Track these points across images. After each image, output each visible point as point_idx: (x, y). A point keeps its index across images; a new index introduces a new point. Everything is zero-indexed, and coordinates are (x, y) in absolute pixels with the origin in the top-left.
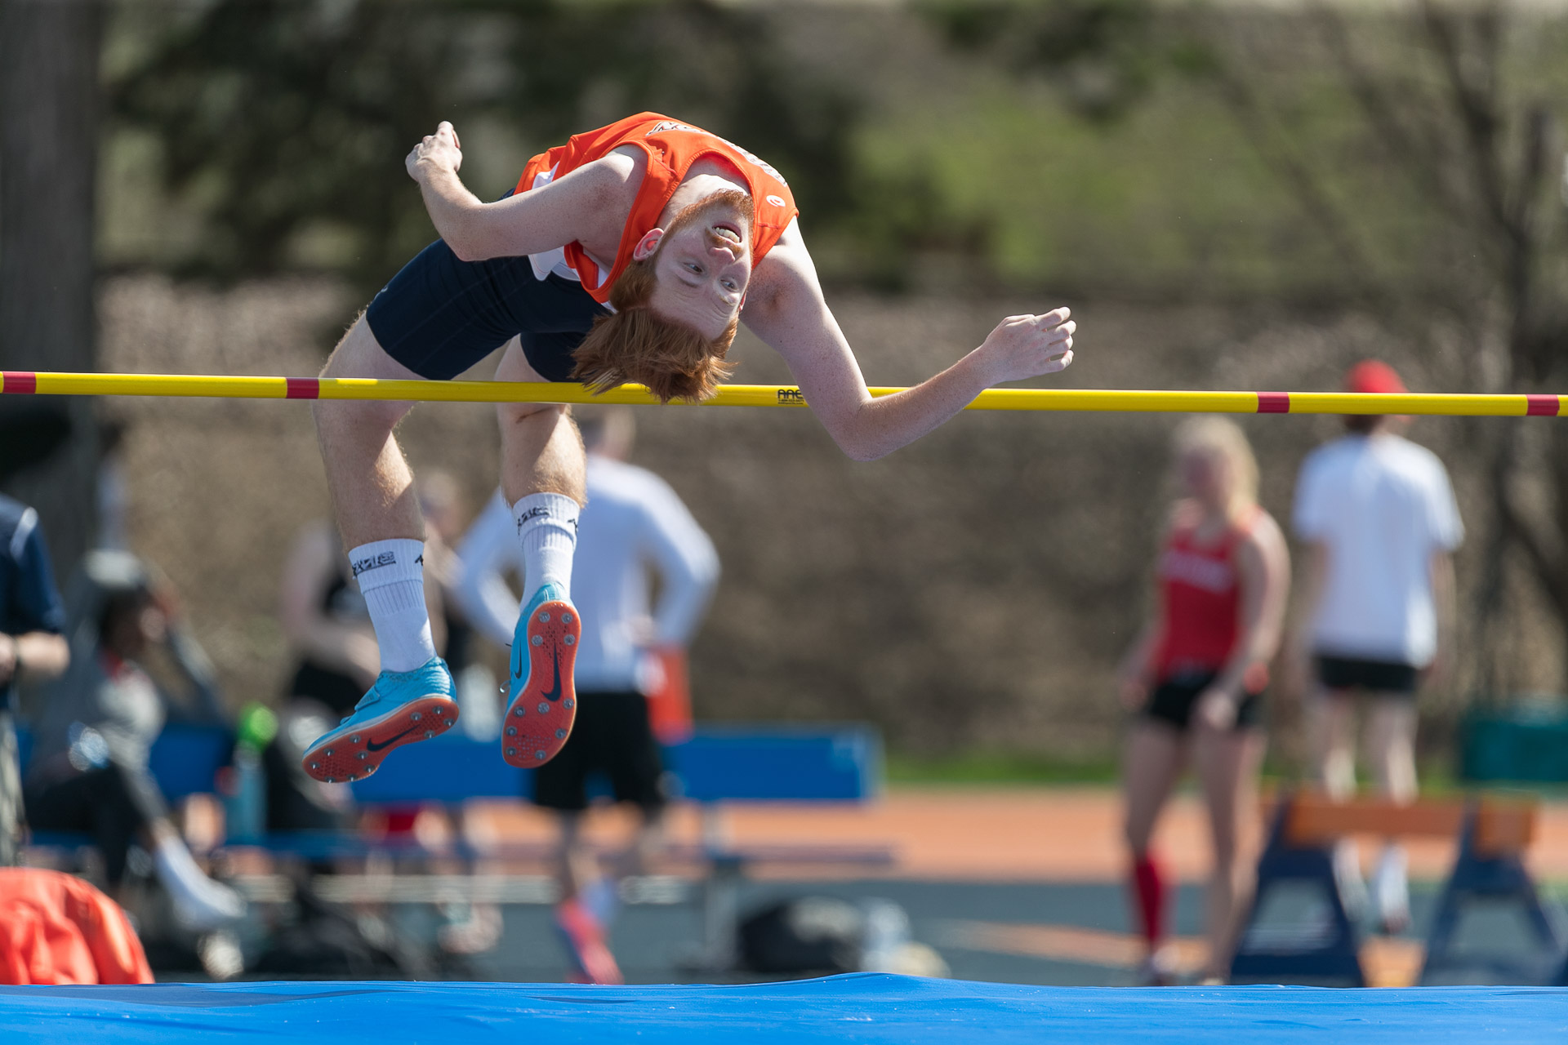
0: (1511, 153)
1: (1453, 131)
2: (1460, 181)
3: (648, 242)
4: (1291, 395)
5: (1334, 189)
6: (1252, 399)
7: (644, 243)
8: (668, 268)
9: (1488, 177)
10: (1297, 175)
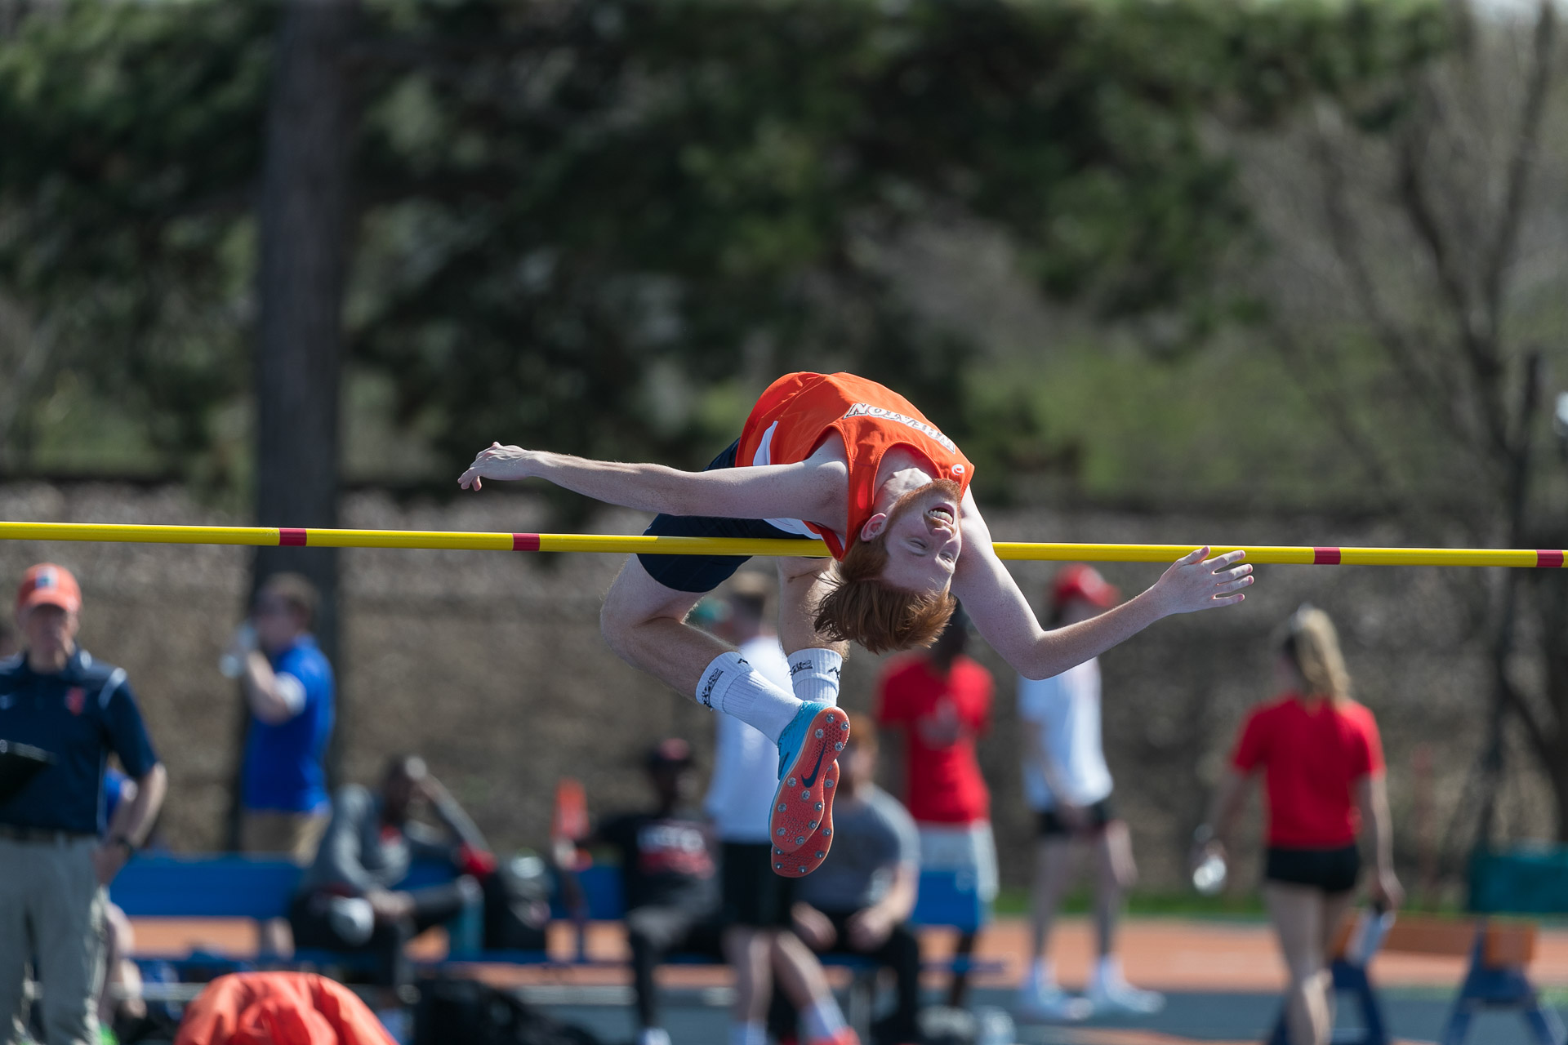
0: (1512, 391)
1: (1463, 372)
2: (1468, 411)
3: (873, 525)
4: (1342, 549)
5: (1364, 420)
6: (1310, 552)
7: (870, 525)
8: (896, 545)
9: (1492, 412)
10: (1332, 406)
